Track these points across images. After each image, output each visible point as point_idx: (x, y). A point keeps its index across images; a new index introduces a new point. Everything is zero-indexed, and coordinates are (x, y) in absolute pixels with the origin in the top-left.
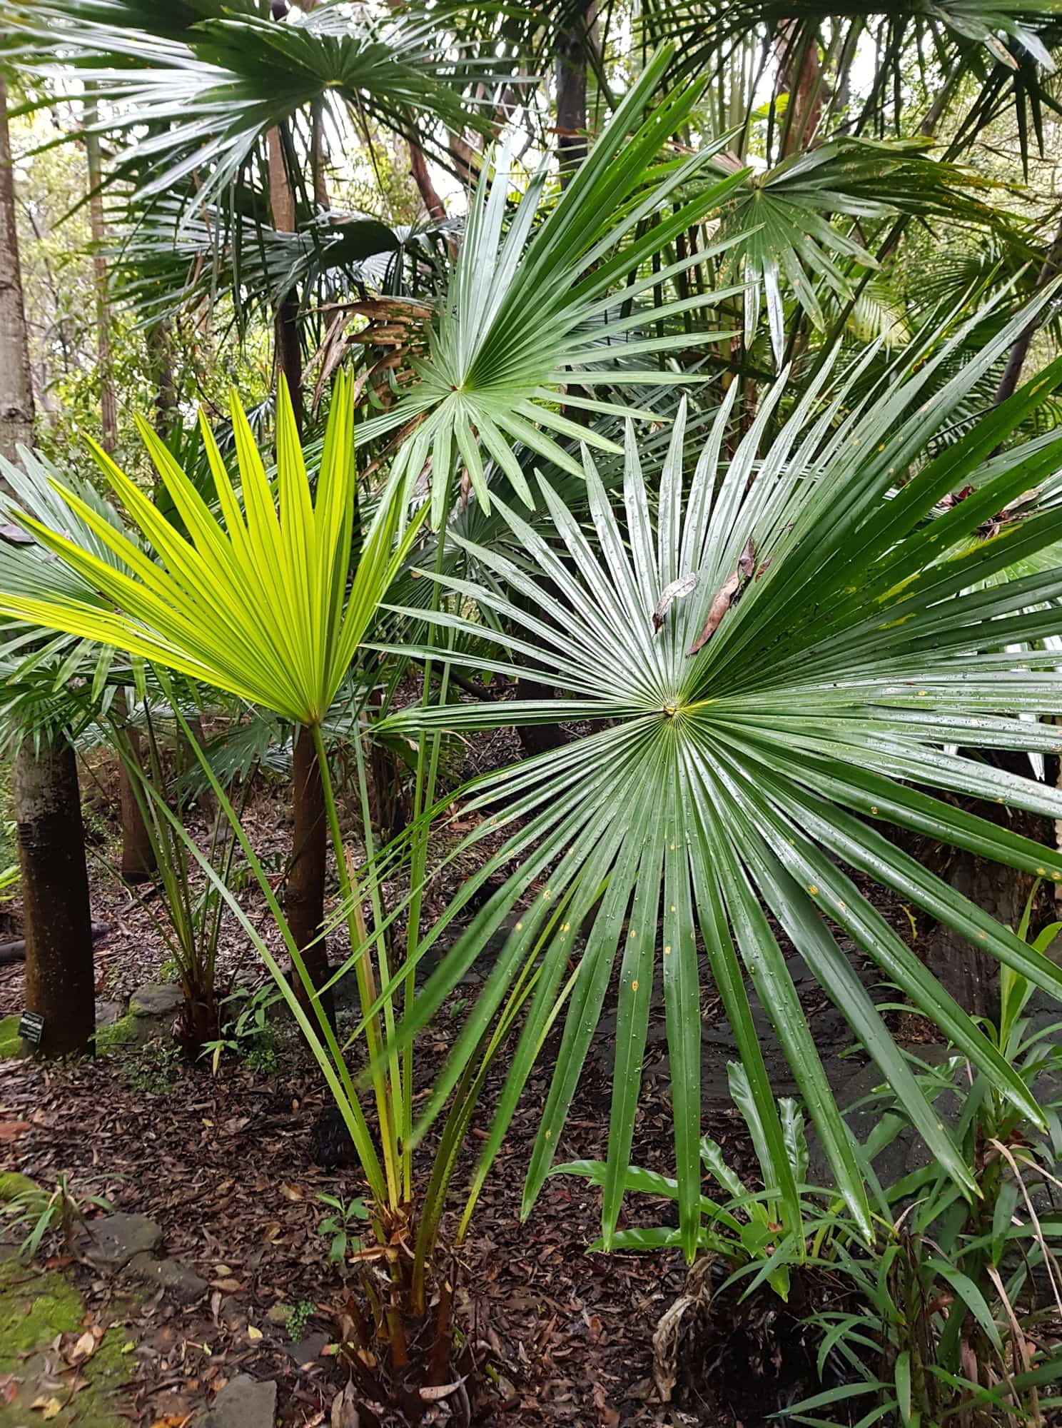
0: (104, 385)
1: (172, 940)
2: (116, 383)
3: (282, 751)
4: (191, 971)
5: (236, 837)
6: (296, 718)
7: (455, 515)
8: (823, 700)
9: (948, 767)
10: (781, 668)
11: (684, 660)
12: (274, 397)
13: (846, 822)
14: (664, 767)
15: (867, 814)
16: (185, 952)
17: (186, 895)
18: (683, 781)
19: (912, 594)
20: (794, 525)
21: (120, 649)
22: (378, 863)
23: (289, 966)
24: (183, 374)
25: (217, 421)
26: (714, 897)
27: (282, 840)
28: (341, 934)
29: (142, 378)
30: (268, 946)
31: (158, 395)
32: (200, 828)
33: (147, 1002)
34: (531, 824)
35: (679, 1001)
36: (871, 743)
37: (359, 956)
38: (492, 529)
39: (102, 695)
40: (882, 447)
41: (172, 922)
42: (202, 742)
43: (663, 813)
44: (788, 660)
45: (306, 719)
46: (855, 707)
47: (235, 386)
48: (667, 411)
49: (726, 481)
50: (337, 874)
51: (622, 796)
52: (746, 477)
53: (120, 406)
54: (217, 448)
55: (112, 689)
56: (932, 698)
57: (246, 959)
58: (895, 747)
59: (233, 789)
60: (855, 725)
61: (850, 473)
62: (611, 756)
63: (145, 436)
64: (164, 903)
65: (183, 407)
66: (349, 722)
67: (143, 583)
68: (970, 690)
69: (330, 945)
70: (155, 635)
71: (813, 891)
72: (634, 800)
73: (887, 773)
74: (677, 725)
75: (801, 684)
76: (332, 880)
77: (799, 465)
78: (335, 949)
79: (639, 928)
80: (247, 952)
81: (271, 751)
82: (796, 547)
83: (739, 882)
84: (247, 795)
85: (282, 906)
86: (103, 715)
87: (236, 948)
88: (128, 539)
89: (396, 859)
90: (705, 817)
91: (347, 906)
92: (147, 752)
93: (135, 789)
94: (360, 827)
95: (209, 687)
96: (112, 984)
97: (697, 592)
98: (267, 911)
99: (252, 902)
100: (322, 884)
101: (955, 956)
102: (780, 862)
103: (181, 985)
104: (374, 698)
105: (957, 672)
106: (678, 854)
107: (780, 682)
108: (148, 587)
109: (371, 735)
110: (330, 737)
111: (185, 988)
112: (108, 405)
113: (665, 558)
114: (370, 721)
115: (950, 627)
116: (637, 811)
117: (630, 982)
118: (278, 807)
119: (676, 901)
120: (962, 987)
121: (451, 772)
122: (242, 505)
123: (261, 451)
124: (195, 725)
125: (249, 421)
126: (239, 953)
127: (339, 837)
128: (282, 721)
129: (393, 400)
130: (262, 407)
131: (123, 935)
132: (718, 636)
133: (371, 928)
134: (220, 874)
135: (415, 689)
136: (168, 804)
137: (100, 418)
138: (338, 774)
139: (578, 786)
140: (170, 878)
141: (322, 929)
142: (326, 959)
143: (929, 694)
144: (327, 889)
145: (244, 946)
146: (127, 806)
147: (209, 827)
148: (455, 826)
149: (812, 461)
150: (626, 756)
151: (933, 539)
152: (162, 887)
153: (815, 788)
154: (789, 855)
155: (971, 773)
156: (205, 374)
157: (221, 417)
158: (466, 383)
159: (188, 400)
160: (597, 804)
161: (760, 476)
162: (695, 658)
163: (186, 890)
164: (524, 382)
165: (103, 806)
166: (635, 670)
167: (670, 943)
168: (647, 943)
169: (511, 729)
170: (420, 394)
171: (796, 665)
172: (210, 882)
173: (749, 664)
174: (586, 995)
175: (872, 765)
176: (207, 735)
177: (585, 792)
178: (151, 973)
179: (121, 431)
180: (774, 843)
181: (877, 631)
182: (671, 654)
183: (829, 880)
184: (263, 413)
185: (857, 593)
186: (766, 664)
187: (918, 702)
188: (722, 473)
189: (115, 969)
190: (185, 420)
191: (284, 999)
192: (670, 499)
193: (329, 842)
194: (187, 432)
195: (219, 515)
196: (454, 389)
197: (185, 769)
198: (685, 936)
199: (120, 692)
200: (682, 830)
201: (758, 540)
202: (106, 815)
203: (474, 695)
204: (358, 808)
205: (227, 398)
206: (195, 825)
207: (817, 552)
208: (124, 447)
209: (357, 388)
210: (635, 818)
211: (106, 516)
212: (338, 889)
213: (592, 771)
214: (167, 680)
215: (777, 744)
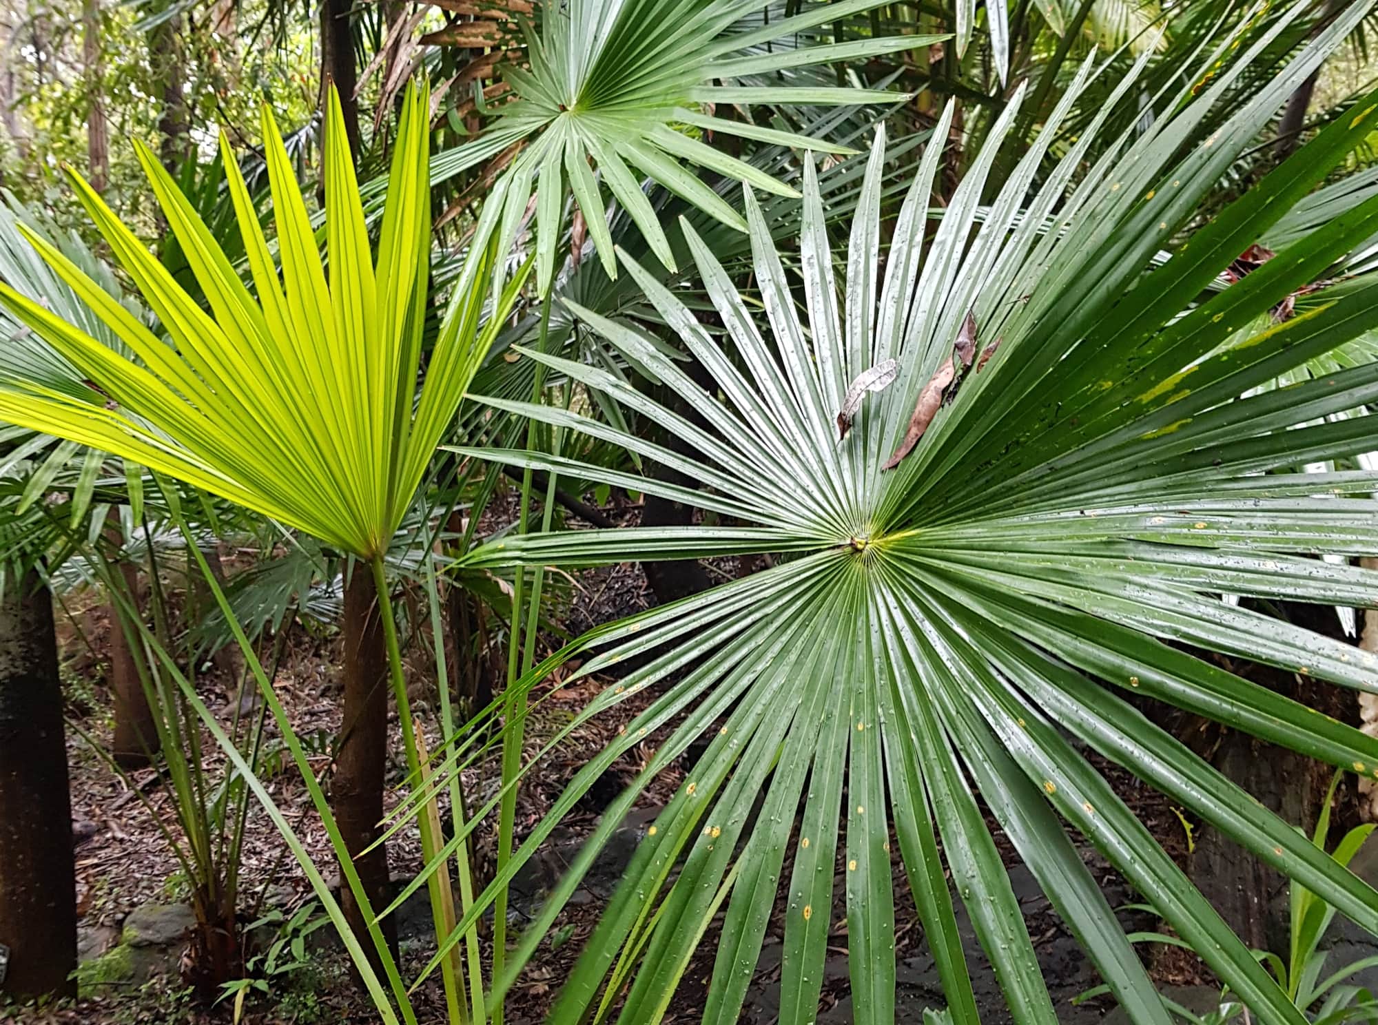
0: (92, 102)
1: (180, 845)
2: (108, 100)
3: (330, 595)
4: (205, 886)
5: (267, 709)
6: (348, 548)
7: (563, 279)
8: (1065, 533)
9: (1235, 624)
10: (1011, 488)
11: (879, 476)
12: (319, 121)
13: (1097, 698)
14: (850, 620)
15: (1125, 686)
16: (198, 861)
17: (199, 785)
18: (875, 638)
19: (1187, 392)
20: (1030, 297)
21: (112, 456)
22: (458, 744)
23: (336, 880)
24: (196, 90)
25: (242, 152)
26: (916, 794)
27: (328, 712)
28: (406, 837)
29: (142, 95)
30: (310, 854)
31: (163, 115)
32: (218, 696)
33: (147, 926)
34: (670, 693)
35: (867, 934)
36: (1131, 591)
37: (435, 868)
38: (613, 297)
39: (88, 516)
40: (1151, 194)
41: (180, 820)
42: (221, 580)
43: (848, 679)
44: (1018, 478)
45: (364, 551)
46: (1109, 543)
47: (268, 106)
48: (848, 140)
49: (939, 237)
50: (402, 758)
51: (793, 657)
52: (965, 232)
53: (114, 131)
54: (243, 184)
55: (102, 510)
56: (1215, 532)
57: (278, 872)
58: (1164, 597)
59: (262, 643)
60: (1109, 566)
61: (1107, 228)
62: (780, 603)
63: (148, 171)
64: (170, 796)
65: (196, 134)
66: (419, 555)
67: (146, 367)
68: (1266, 521)
69: (392, 852)
70: (161, 437)
71: (1049, 788)
72: (809, 663)
73: (1152, 631)
74: (868, 562)
75: (1036, 510)
76: (394, 766)
77: (1038, 217)
78: (399, 858)
79: (814, 835)
80: (280, 862)
81: (313, 593)
82: (1034, 325)
83: (949, 776)
84: (282, 652)
85: (328, 799)
86: (89, 545)
87: (266, 856)
88: (128, 309)
89: (482, 740)
90: (905, 688)
91: (417, 800)
92: (147, 594)
93: (130, 639)
94: (433, 696)
95: (231, 508)
96: (100, 903)
97: (897, 385)
98: (309, 806)
99: (287, 795)
100: (382, 771)
101: (1226, 869)
102: (1005, 749)
103: (192, 905)
104: (452, 523)
105: (1246, 497)
106: (867, 736)
107: (1008, 506)
108: (152, 372)
109: (448, 573)
110: (393, 575)
111: (198, 909)
112: (96, 130)
113: (855, 340)
114: (446, 553)
115: (1239, 437)
116: (814, 677)
117: (801, 907)
118: (322, 668)
119: (865, 797)
120: (1236, 910)
121: (553, 622)
122: (278, 263)
123: (303, 191)
124: (212, 559)
125: (287, 149)
126: (269, 862)
127: (406, 709)
128: (328, 553)
129: (481, 123)
130: (302, 133)
131: (114, 838)
132: (926, 444)
133: (448, 830)
134: (245, 757)
135: (506, 512)
136: (177, 664)
137: (86, 146)
138: (403, 624)
139: (734, 644)
140: (178, 761)
141: (381, 831)
142: (386, 871)
143: (1210, 526)
144: (388, 777)
145: (277, 853)
146: (120, 666)
147: (230, 695)
148: (558, 695)
149: (1055, 211)
150: (799, 603)
151: (1216, 319)
152: (167, 774)
153: (1055, 651)
154: (1017, 739)
155: (1266, 633)
156: (226, 90)
157: (249, 147)
158: (580, 102)
159: (203, 123)
160: (760, 668)
161: (984, 230)
162: (894, 473)
163: (199, 778)
164: (659, 100)
165: (88, 666)
166: (812, 488)
167: (855, 856)
168: (825, 855)
169: (633, 565)
170: (514, 115)
171: (1029, 486)
172: (232, 767)
173: (967, 483)
174: (742, 924)
175: (1133, 621)
176: (227, 572)
177: (744, 651)
178: (151, 888)
179: (115, 165)
180: (998, 723)
181: (1139, 441)
182: (861, 467)
183: (1072, 775)
184: (303, 140)
185: (1113, 391)
186: (988, 484)
187: (1194, 537)
188: (932, 226)
189: (104, 883)
190: (200, 150)
191: (331, 925)
192: (862, 260)
193: (390, 714)
194: (203, 166)
195: (247, 276)
196: (564, 109)
197: (199, 617)
198: (876, 846)
199: (114, 514)
200: (873, 705)
201: (981, 316)
202: (93, 677)
203: (584, 518)
204: (432, 669)
205: (256, 123)
206: (211, 691)
207: (1062, 333)
208: (118, 187)
209: (433, 106)
210: (811, 687)
211: (98, 278)
212: (402, 779)
213: (754, 623)
214: (174, 496)
215: (1004, 590)
